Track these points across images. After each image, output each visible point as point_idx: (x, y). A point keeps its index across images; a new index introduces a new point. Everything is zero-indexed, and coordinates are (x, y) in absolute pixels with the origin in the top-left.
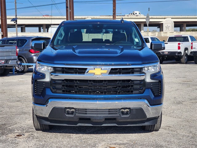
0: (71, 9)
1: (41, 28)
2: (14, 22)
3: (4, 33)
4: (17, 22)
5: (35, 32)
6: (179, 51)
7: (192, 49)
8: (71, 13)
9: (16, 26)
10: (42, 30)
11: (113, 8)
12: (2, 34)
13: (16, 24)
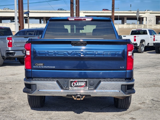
0: (77, 4)
1: (42, 20)
2: (27, 15)
3: (21, 24)
4: (29, 15)
5: (36, 23)
6: (135, 42)
7: (154, 40)
8: (77, 8)
9: (28, 18)
10: (42, 22)
11: (112, 4)
12: (19, 25)
13: (28, 16)
